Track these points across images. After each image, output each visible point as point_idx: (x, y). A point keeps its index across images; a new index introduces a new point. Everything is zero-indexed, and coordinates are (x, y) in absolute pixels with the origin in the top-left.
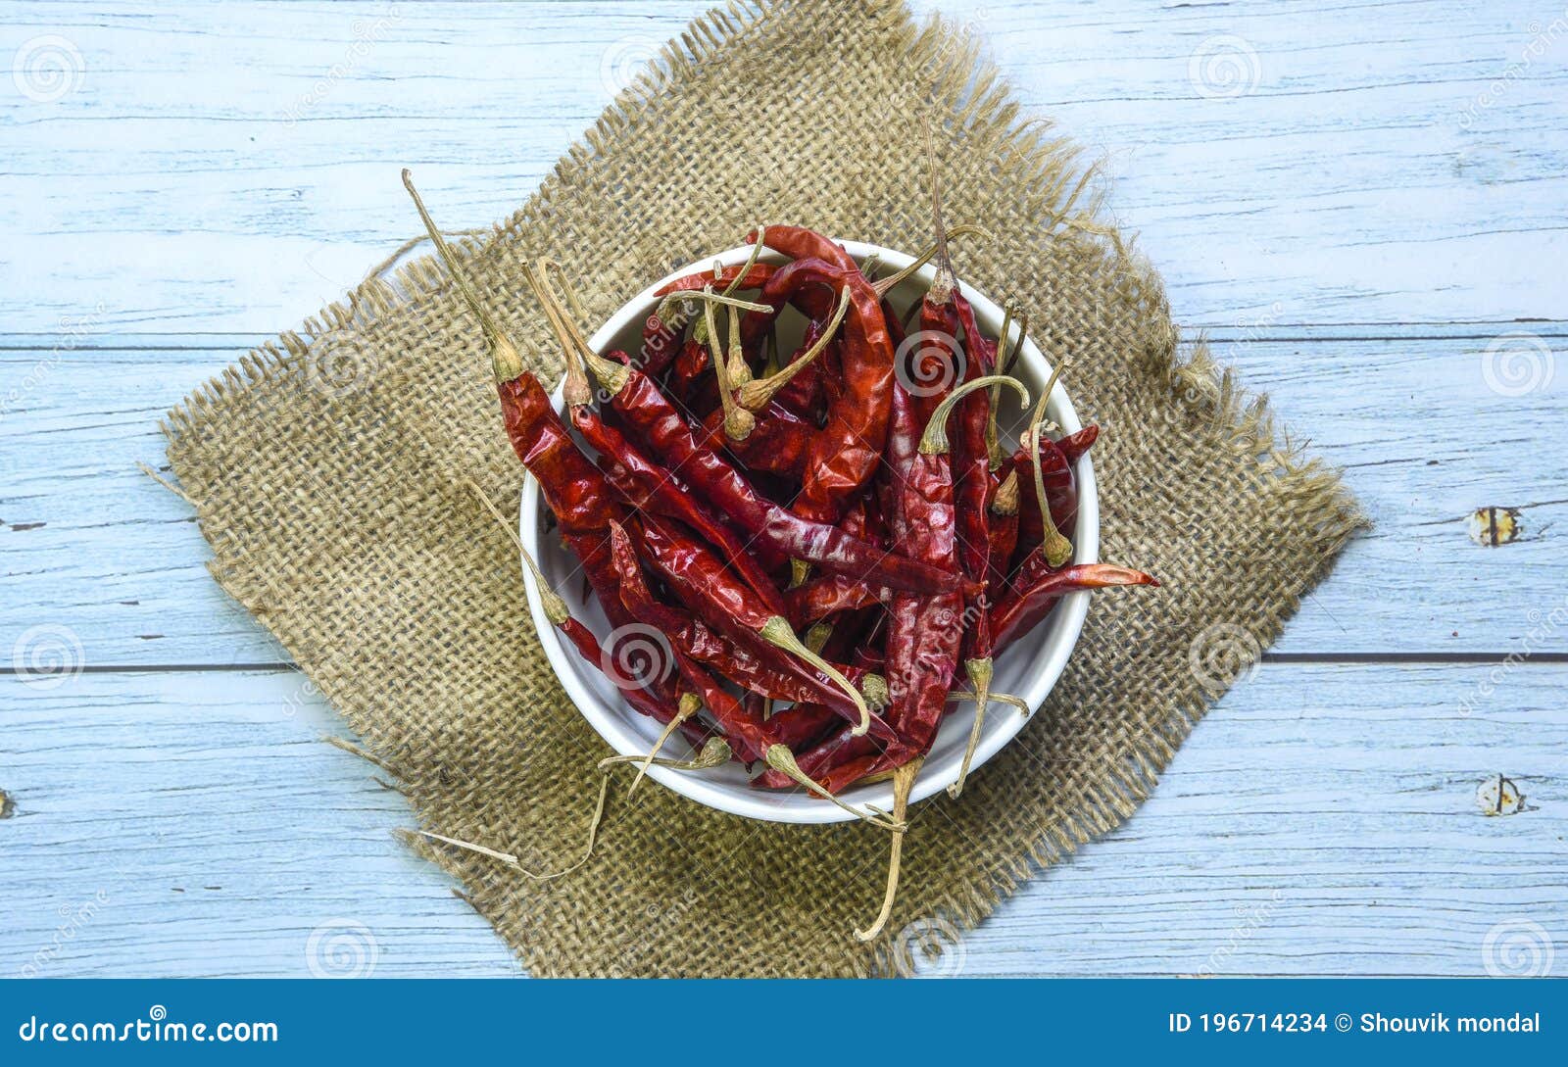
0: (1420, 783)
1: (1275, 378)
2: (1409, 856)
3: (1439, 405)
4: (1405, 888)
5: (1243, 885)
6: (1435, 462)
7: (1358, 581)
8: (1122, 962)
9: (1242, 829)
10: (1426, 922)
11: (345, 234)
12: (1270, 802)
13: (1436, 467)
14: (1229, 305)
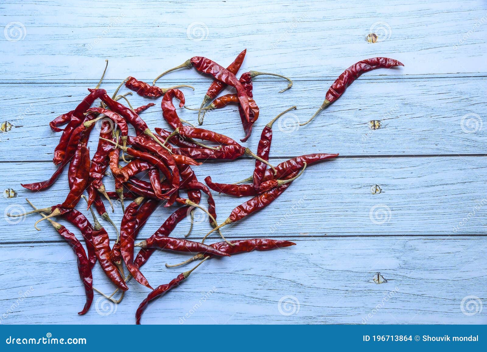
0: (357, 186)
1: (322, 89)
2: (354, 204)
3: (362, 96)
4: (353, 212)
5: (315, 212)
6: (360, 110)
7: (342, 138)
8: (286, 231)
9: (315, 198)
10: (358, 220)
11: (96, 55)
12: (321, 192)
13: (360, 111)
14: (312, 72)
